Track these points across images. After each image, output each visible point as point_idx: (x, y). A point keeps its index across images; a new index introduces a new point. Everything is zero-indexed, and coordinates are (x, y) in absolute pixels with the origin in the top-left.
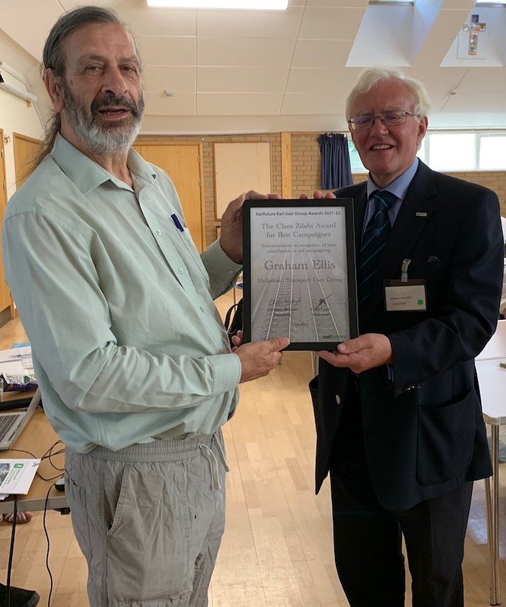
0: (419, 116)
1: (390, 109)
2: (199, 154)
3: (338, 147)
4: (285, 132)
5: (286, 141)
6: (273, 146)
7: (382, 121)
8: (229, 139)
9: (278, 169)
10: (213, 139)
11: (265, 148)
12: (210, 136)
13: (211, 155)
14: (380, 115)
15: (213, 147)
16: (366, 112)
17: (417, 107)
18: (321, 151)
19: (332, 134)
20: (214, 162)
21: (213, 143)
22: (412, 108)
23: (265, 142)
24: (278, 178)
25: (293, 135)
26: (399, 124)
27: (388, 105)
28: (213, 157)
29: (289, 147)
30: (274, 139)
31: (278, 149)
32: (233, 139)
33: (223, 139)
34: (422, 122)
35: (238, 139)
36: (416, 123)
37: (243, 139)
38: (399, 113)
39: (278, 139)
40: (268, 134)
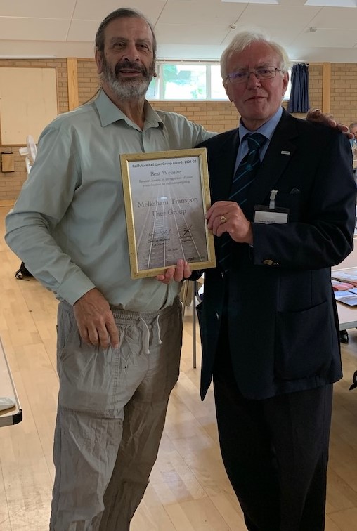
0: (283, 72)
1: (261, 65)
4: (71, 58)
5: (73, 67)
6: (58, 71)
7: (256, 76)
8: (14, 63)
9: (65, 95)
11: (50, 74)
14: (254, 70)
16: (242, 67)
17: (282, 64)
22: (278, 64)
23: (50, 67)
24: (65, 104)
25: (79, 61)
26: (270, 78)
27: (260, 62)
29: (76, 74)
30: (60, 65)
31: (64, 75)
32: (17, 63)
33: (6, 63)
34: (285, 77)
35: (23, 63)
36: (281, 77)
37: (28, 64)
38: (269, 69)
39: (64, 65)
40: (54, 59)
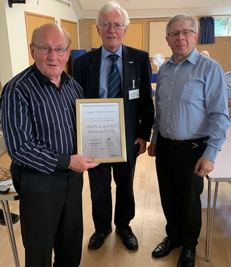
1: (116, 22)
2: (143, 27)
3: (209, 23)
7: (114, 27)
8: (157, 20)
10: (150, 20)
12: (148, 18)
14: (113, 24)
15: (149, 24)
18: (201, 25)
19: (206, 17)
20: (149, 31)
21: (149, 22)
28: (149, 29)
32: (159, 20)
33: (154, 20)
35: (161, 20)
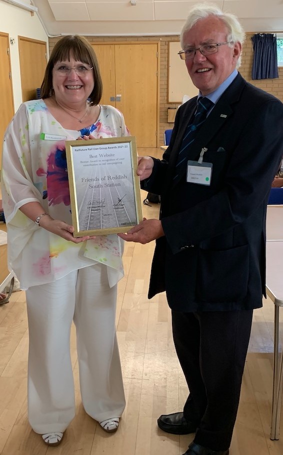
0: (232, 43)
2: (158, 51)
3: (268, 45)
10: (169, 39)
12: (166, 36)
13: (167, 52)
14: (200, 47)
15: (168, 45)
18: (254, 48)
19: (263, 34)
20: (168, 57)
21: (169, 42)
34: (236, 46)
36: (231, 48)
